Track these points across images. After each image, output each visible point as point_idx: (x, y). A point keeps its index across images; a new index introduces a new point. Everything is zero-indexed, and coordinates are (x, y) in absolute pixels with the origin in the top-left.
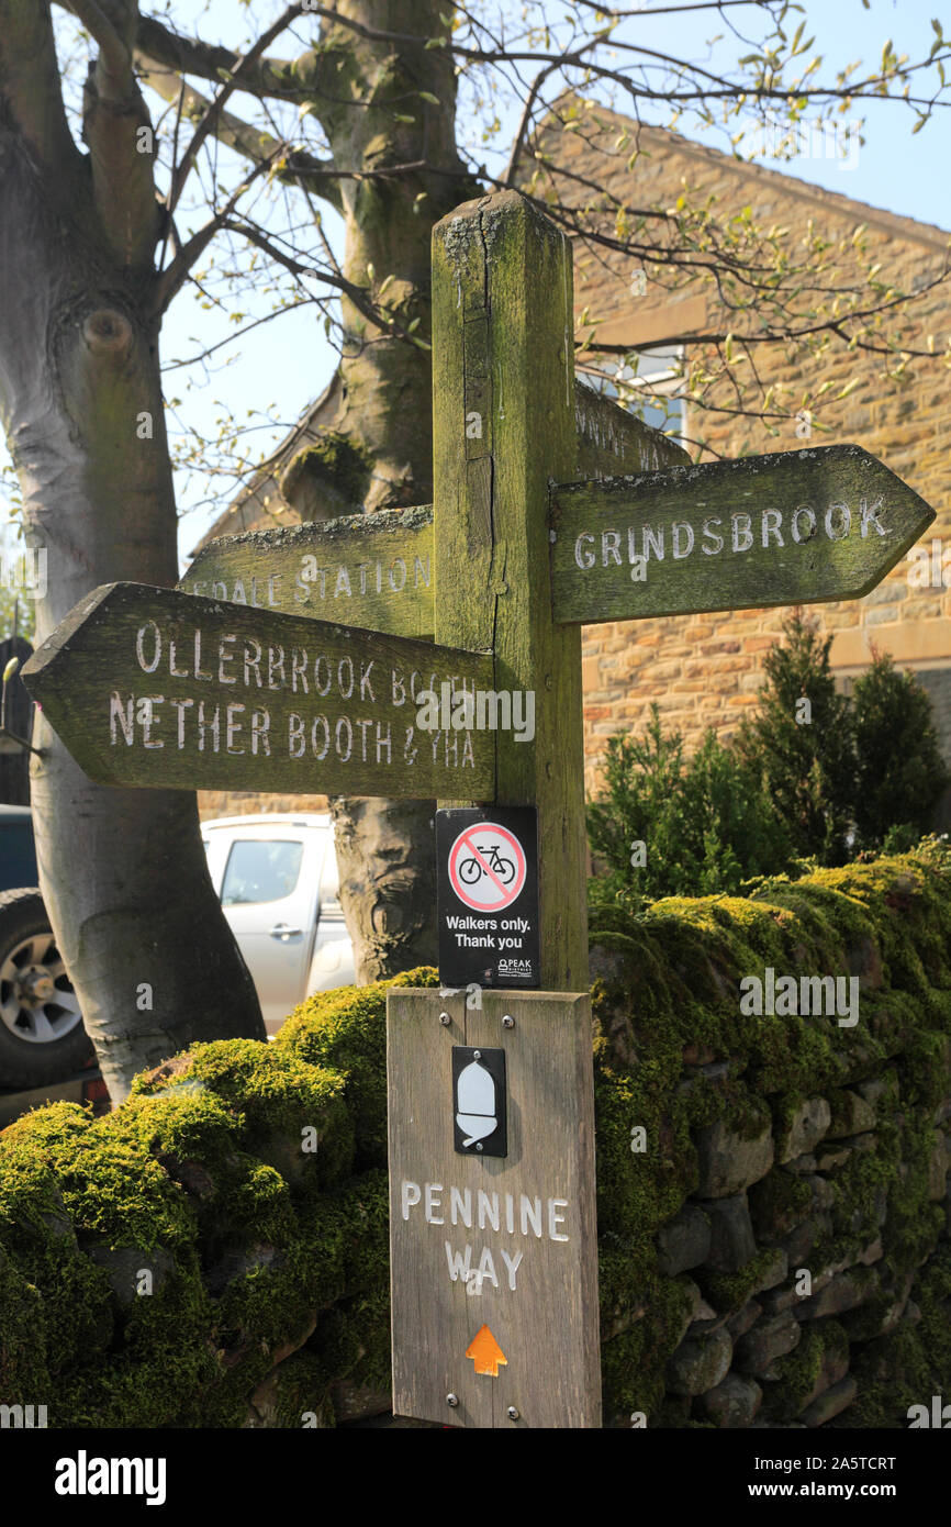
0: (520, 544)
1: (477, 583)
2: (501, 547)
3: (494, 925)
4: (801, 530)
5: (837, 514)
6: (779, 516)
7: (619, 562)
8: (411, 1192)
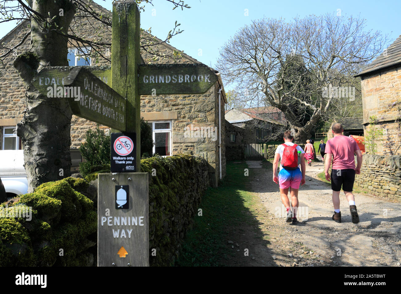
0: (133, 76)
1: (122, 83)
2: (128, 76)
3: (125, 158)
4: (193, 79)
5: (200, 77)
6: (189, 76)
7: (154, 82)
8: (104, 219)
